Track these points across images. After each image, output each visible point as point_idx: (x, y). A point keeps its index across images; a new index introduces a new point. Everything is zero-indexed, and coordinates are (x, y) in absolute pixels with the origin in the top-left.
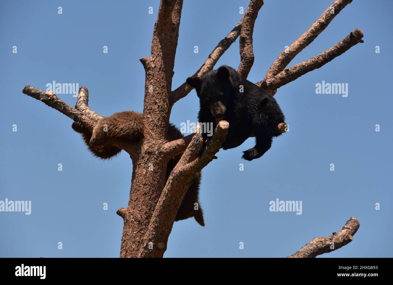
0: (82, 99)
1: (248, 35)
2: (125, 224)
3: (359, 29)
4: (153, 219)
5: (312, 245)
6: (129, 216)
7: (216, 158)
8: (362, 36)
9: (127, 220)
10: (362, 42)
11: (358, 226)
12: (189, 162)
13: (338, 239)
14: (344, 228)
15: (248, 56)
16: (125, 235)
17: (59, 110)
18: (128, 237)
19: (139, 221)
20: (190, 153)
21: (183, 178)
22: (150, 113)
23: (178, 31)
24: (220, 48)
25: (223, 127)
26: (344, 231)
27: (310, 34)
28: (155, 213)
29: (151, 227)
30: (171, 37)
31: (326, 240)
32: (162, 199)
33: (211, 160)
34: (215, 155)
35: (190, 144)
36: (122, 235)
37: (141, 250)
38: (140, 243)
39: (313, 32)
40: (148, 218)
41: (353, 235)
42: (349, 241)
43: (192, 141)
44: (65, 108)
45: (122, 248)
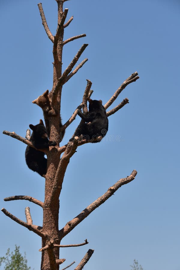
0: (28, 134)
1: (85, 104)
2: (46, 180)
3: (127, 98)
4: (56, 177)
5: (119, 182)
6: (47, 177)
7: (76, 151)
8: (128, 101)
9: (46, 179)
10: (129, 103)
11: (137, 173)
12: (67, 154)
13: (129, 179)
14: (131, 174)
15: (86, 111)
16: (46, 184)
17: (17, 139)
18: (47, 185)
19: (51, 179)
20: (67, 151)
21: (65, 160)
22: (52, 137)
23: (60, 105)
24: (78, 109)
25: (76, 139)
26: (131, 175)
27: (111, 101)
28: (56, 175)
29: (55, 180)
30: (58, 107)
31: (124, 179)
32: (58, 169)
33: (75, 153)
34: (76, 150)
35: (67, 147)
36: (45, 184)
37: (52, 190)
38: (52, 187)
39: (111, 100)
40: (54, 177)
41: (135, 176)
42: (134, 179)
43: (68, 146)
44: (19, 138)
45: (45, 189)
